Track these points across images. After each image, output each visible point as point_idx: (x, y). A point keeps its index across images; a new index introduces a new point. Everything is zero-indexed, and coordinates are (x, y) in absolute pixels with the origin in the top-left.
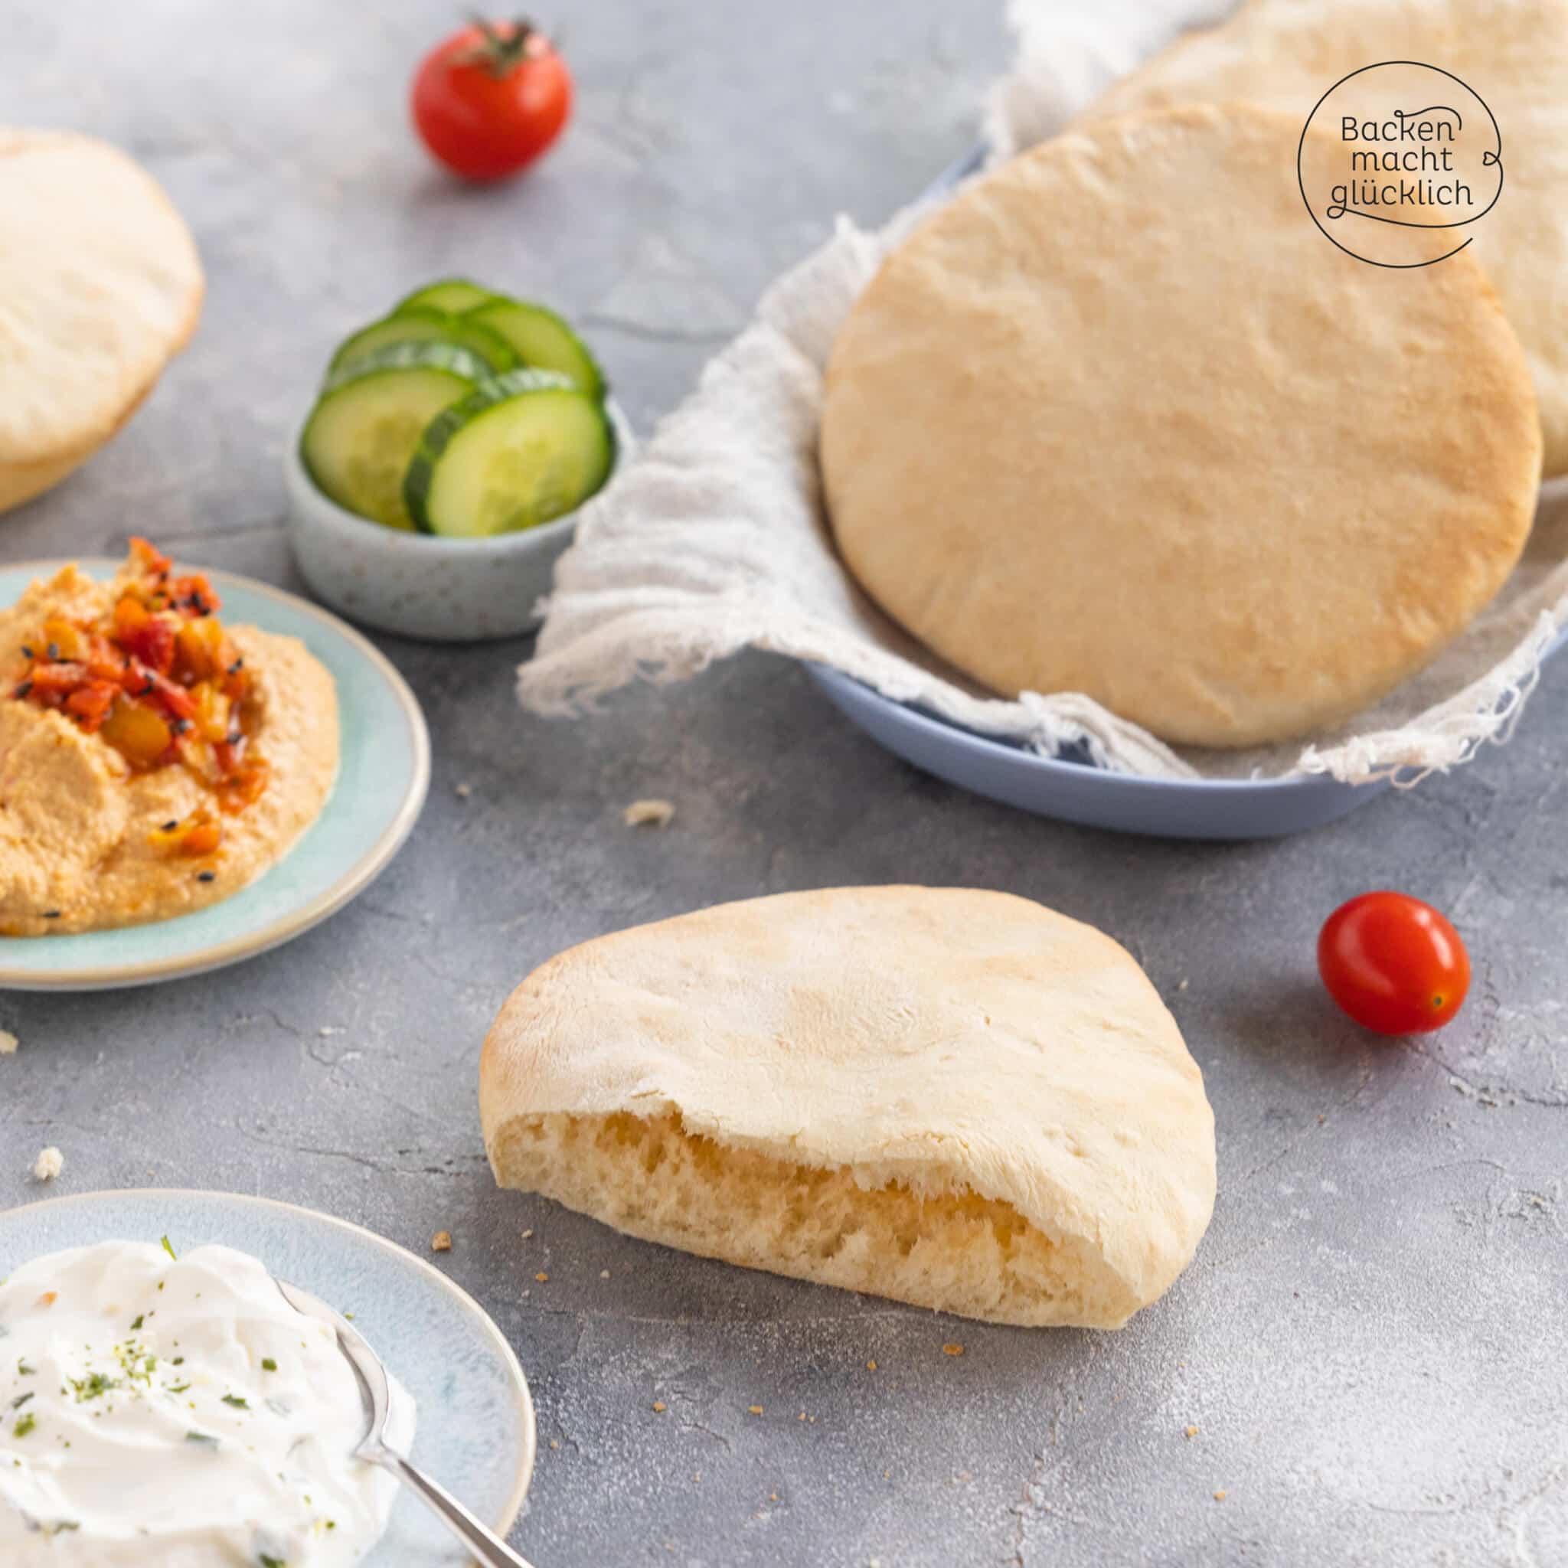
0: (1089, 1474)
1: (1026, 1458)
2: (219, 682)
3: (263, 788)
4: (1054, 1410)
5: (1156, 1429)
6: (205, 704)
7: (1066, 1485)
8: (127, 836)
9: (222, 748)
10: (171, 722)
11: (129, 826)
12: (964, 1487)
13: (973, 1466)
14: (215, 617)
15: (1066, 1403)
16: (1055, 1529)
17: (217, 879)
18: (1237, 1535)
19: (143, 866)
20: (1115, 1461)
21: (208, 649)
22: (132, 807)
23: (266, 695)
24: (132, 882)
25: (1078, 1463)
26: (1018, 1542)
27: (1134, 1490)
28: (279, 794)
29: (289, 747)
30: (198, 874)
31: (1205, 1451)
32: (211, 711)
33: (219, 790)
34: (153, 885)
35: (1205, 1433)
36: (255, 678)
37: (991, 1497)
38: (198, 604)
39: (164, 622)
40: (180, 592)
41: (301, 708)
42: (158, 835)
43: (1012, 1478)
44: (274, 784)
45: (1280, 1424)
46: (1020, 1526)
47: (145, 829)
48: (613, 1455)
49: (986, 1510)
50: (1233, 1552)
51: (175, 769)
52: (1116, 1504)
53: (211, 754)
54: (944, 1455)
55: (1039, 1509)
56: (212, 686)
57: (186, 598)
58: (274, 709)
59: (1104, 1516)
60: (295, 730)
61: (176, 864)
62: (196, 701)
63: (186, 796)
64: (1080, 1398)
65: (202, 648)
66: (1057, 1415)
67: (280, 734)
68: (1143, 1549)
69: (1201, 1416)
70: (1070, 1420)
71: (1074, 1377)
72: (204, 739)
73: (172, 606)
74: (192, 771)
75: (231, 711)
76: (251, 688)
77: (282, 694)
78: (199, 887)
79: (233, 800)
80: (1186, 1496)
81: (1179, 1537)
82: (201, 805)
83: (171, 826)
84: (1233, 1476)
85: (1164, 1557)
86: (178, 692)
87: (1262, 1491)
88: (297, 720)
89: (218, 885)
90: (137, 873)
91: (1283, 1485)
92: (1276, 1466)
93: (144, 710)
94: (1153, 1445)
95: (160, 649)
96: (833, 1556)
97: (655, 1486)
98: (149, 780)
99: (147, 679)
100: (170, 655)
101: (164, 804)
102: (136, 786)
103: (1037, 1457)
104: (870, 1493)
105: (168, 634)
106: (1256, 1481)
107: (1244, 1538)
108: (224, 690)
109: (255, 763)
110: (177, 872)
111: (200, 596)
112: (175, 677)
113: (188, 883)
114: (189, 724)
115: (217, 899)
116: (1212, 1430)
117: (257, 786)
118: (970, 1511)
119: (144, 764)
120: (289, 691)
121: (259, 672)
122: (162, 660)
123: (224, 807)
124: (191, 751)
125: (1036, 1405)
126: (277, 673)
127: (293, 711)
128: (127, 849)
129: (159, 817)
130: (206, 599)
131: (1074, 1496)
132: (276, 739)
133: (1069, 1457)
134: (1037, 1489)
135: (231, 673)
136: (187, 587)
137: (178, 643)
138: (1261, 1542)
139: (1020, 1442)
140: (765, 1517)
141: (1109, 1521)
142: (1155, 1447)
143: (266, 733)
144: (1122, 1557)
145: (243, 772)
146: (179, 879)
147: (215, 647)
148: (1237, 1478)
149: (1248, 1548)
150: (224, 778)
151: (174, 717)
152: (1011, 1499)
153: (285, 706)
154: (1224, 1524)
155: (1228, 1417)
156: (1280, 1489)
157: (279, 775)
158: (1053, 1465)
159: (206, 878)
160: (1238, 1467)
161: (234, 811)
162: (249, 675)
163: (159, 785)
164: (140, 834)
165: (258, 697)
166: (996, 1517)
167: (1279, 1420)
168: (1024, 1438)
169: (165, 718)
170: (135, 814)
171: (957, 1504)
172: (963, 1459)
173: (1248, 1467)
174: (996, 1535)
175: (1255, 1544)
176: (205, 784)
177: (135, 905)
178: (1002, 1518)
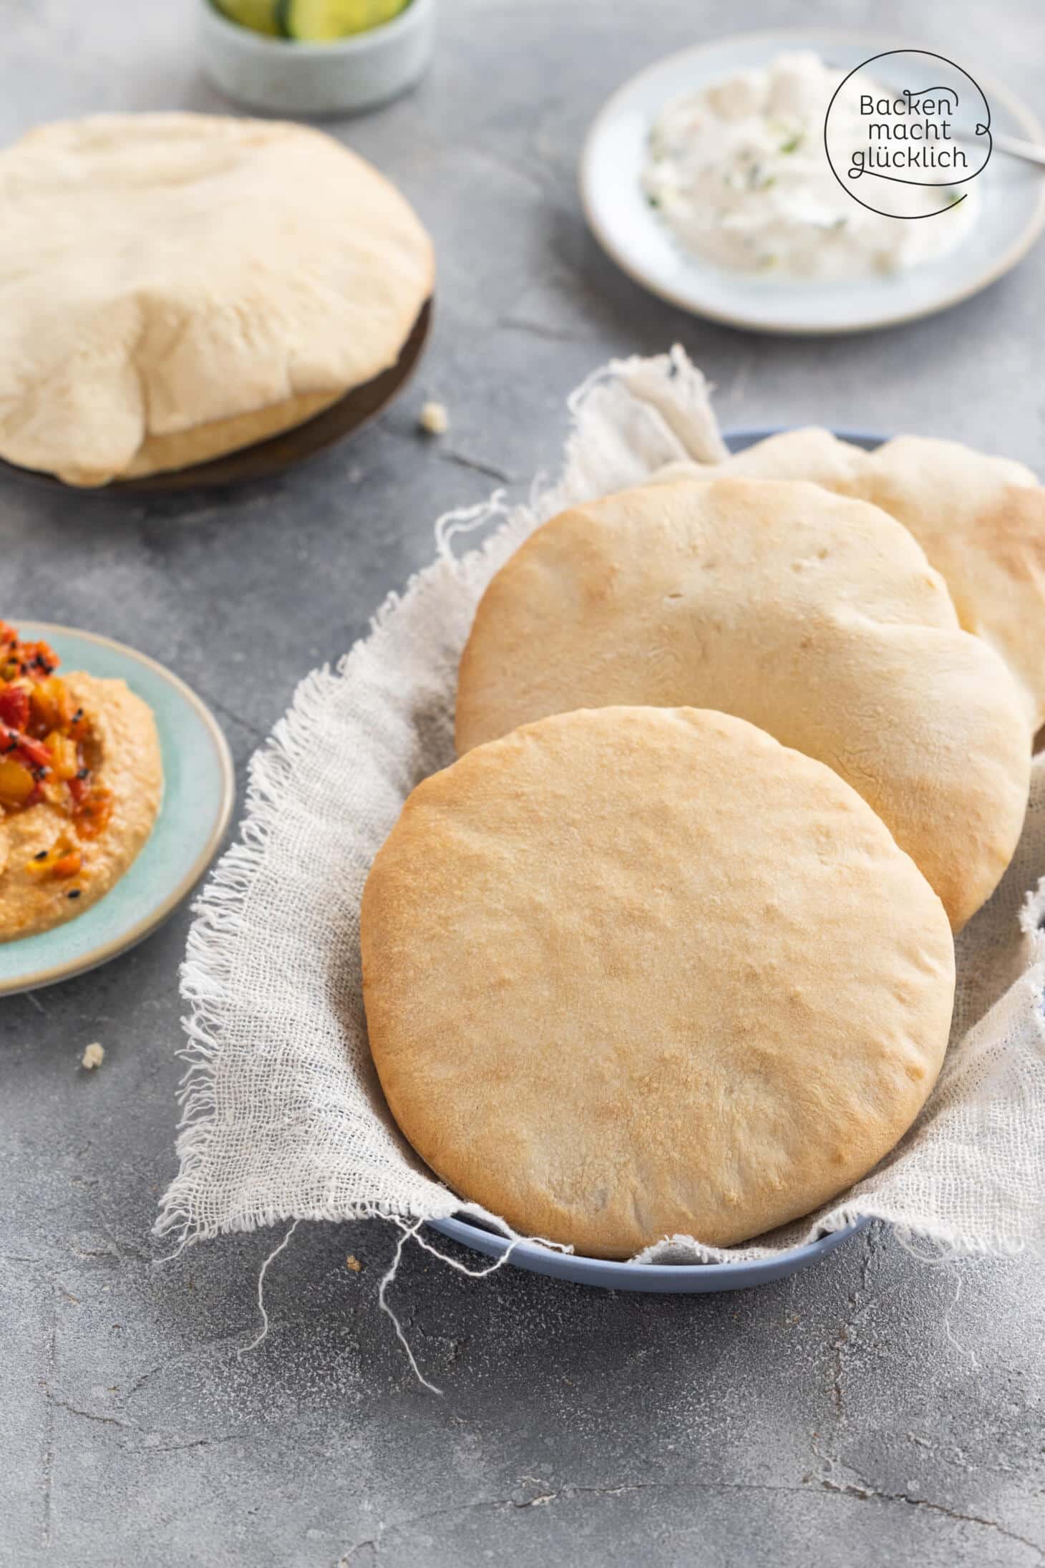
0: (891, 1315)
1: (842, 1301)
2: (66, 730)
3: (110, 814)
4: (863, 1259)
5: (942, 1274)
6: (58, 750)
7: (874, 1324)
8: (9, 866)
9: (74, 783)
10: (34, 770)
11: (9, 858)
12: (794, 1327)
13: (802, 1308)
14: (57, 674)
15: (873, 1252)
16: (865, 1363)
17: (83, 894)
18: (1005, 1365)
19: (24, 890)
20: (911, 1303)
21: (55, 707)
22: (11, 842)
23: (103, 734)
24: (18, 904)
25: (882, 1305)
26: (837, 1373)
27: (925, 1327)
28: (121, 817)
29: (124, 776)
30: (67, 892)
31: (980, 1292)
32: (63, 755)
33: (75, 818)
34: (33, 905)
35: (980, 1276)
36: (92, 721)
37: (816, 1336)
38: (43, 665)
39: (19, 689)
40: (28, 657)
41: (131, 742)
42: (34, 865)
43: (831, 1318)
44: (118, 809)
45: (1038, 1268)
46: (838, 1361)
47: (23, 859)
48: (525, 1302)
49: (811, 1346)
50: (1001, 1381)
51: (40, 806)
52: (912, 1340)
53: (66, 789)
54: (779, 1299)
55: (852, 1346)
56: (61, 734)
57: (33, 660)
58: (110, 746)
59: (902, 1350)
60: (128, 761)
61: (49, 886)
62: (50, 750)
63: (51, 828)
64: (884, 1248)
65: (50, 704)
66: (866, 1263)
67: (118, 767)
68: (933, 1379)
69: (977, 1262)
70: (876, 1268)
71: (879, 1229)
72: (61, 779)
73: (24, 671)
74: (54, 806)
75: (77, 752)
76: (90, 730)
77: (115, 732)
78: (69, 903)
79: (88, 827)
80: (966, 1333)
81: (961, 1369)
82: (63, 832)
83: (42, 856)
84: (1002, 1314)
85: (949, 1386)
86: (36, 745)
87: (1024, 1328)
88: (128, 752)
89: (83, 898)
90: (19, 897)
91: (1040, 1321)
92: (1034, 1305)
93: (12, 763)
94: (939, 1288)
95: (18, 709)
96: (694, 1389)
97: (557, 1330)
98: (21, 818)
99: (11, 737)
100: (27, 713)
101: (34, 837)
102: (11, 824)
103: (851, 1300)
104: (722, 1332)
105: (23, 697)
106: (1019, 1319)
107: (1011, 1369)
108: (70, 737)
109: (101, 795)
110: (50, 893)
111: (44, 657)
112: (32, 731)
113: (59, 900)
114: (48, 770)
115: (83, 909)
116: (984, 1273)
117: (104, 814)
118: (799, 1347)
119: (16, 804)
120: (120, 728)
121: (96, 716)
122: (21, 718)
123: (82, 835)
124: (50, 791)
125: (850, 1254)
126: (110, 715)
127: (125, 745)
128: (10, 877)
129: (32, 848)
130: (49, 660)
131: (879, 1335)
132: (115, 772)
133: (875, 1300)
134: (851, 1329)
135: (75, 722)
136: (32, 652)
137: (32, 700)
138: (1024, 1372)
139: (838, 1287)
140: (641, 1354)
141: (906, 1354)
142: (941, 1289)
143: (106, 767)
144: (917, 1387)
145: (93, 803)
146: (54, 898)
147: (60, 702)
148: (1005, 1316)
149: (1013, 1377)
150: (79, 809)
151: (36, 765)
152: (831, 1337)
153: (118, 743)
154: (995, 1356)
155: (997, 1262)
156: (1038, 1325)
157: (121, 801)
158: (864, 1308)
159: (74, 895)
160: (1006, 1306)
161: (89, 837)
162: (87, 720)
163: (29, 822)
164: (19, 864)
165: (97, 736)
166: (820, 1353)
167: (1037, 1265)
168: (841, 1284)
169: (29, 768)
170: (13, 847)
171: (789, 1342)
172: (795, 1302)
173: (1014, 1306)
174: (818, 1368)
175: (1019, 1373)
176: (63, 814)
177: (21, 923)
178: (824, 1353)
